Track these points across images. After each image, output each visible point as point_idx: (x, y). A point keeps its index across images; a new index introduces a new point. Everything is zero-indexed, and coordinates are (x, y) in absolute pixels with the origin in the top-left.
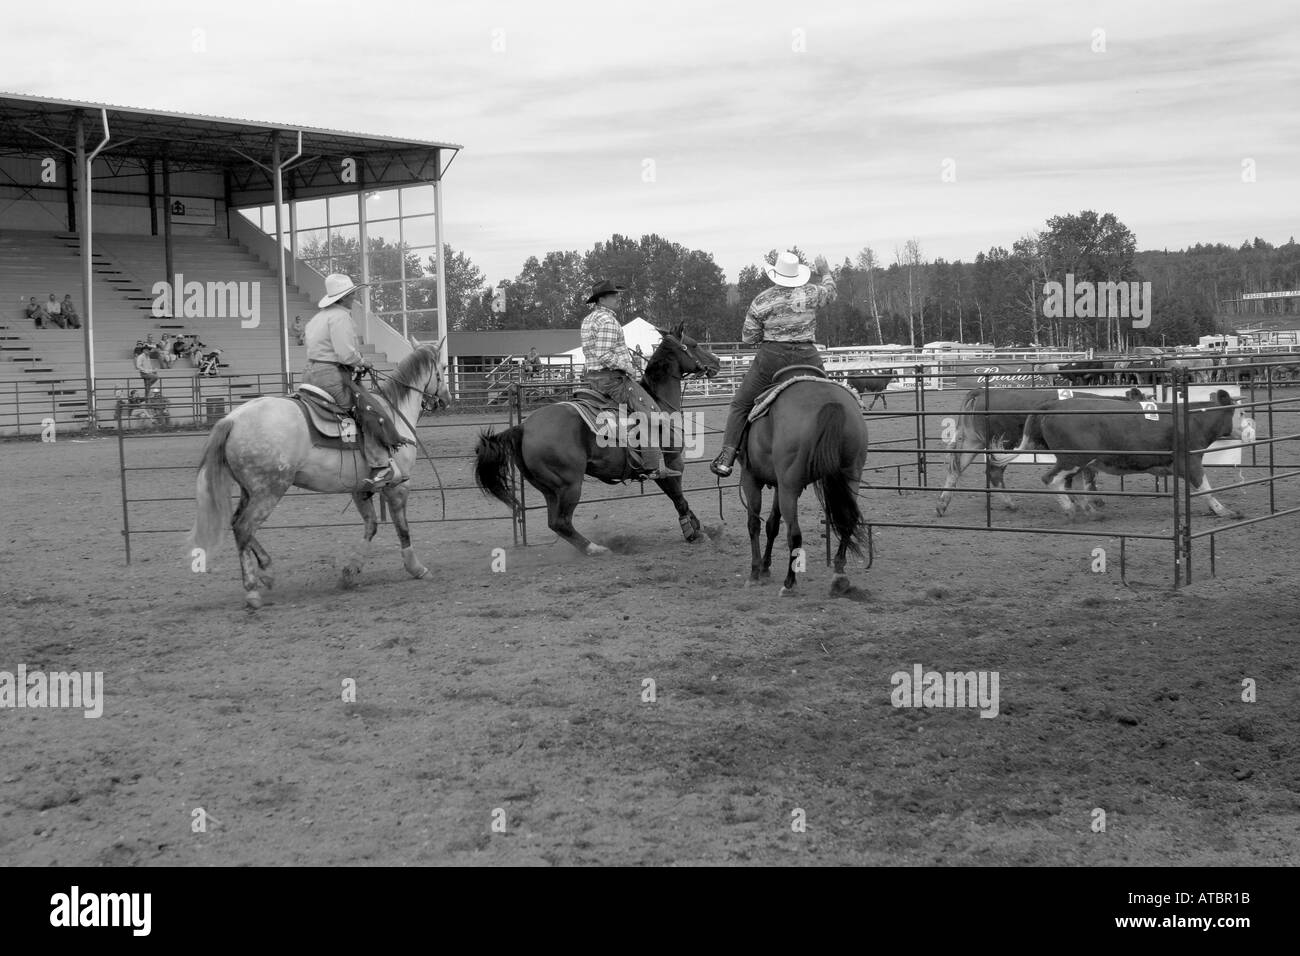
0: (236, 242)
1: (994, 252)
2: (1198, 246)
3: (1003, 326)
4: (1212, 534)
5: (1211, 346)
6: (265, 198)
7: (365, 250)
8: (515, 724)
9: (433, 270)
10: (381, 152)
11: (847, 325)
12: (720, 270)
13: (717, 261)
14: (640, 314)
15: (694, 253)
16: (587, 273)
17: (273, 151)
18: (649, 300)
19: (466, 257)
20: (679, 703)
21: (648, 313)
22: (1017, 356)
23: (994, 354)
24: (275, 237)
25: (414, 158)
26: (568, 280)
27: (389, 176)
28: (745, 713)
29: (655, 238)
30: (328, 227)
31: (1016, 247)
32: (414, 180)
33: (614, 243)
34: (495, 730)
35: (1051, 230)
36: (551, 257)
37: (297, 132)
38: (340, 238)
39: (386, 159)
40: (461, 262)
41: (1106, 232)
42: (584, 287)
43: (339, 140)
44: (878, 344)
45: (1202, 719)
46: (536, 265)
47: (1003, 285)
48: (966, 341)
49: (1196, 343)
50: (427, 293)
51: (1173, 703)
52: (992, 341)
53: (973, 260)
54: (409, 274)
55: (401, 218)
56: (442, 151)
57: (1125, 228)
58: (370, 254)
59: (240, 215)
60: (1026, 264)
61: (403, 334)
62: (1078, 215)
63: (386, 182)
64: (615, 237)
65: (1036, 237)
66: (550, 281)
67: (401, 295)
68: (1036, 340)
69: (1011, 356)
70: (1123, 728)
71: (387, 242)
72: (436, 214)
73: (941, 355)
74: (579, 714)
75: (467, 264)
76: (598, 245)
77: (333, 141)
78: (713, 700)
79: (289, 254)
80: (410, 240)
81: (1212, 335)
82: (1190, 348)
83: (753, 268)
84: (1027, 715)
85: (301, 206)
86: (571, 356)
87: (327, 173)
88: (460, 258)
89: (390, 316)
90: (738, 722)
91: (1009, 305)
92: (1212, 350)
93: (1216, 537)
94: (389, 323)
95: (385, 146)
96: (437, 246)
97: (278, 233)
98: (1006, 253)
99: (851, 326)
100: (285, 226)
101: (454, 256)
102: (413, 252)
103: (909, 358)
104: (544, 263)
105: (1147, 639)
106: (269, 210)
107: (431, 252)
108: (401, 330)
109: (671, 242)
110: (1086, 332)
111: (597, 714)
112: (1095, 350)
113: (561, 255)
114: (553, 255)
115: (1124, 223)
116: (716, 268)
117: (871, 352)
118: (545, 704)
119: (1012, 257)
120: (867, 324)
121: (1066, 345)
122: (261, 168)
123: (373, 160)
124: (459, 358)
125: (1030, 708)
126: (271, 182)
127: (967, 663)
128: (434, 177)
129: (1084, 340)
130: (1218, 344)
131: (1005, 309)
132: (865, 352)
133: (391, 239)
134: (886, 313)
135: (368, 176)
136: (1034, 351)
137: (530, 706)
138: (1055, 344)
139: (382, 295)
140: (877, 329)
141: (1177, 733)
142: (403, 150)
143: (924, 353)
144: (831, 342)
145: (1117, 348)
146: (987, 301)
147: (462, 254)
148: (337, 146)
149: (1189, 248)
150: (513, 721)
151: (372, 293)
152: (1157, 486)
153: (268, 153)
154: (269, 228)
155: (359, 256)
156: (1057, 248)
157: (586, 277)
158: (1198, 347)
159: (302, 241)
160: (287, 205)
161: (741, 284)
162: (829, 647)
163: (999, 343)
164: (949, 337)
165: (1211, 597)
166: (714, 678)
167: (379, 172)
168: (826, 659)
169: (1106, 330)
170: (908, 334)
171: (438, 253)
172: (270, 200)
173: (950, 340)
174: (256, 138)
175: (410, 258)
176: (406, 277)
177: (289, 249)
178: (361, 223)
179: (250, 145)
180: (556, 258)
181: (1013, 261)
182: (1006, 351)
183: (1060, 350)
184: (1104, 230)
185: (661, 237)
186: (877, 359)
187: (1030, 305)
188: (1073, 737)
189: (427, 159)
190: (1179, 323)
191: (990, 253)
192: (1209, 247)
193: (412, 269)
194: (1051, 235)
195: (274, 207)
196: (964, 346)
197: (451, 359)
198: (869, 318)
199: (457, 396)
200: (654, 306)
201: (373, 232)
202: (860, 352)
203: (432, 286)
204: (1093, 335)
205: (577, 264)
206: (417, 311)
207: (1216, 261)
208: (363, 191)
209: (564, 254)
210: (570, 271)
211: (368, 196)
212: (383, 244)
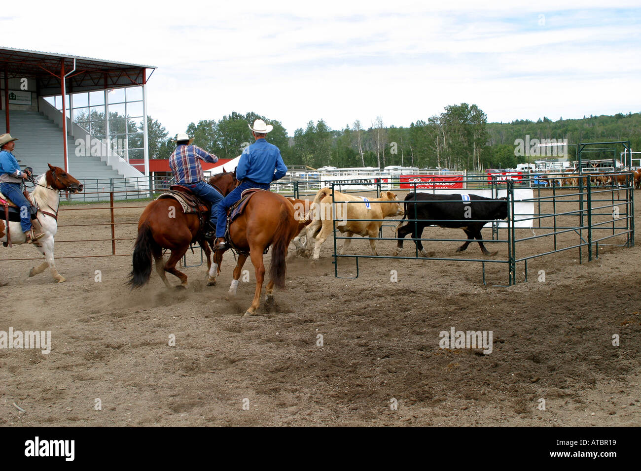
0: (42, 114)
1: (419, 122)
2: (517, 120)
3: (423, 158)
4: (525, 260)
5: (523, 169)
6: (57, 92)
7: (108, 118)
8: (177, 358)
9: (142, 128)
10: (116, 69)
11: (347, 157)
12: (285, 130)
13: (283, 126)
15: (272, 121)
16: (219, 131)
17: (61, 68)
20: (259, 346)
22: (429, 173)
23: (419, 172)
24: (62, 111)
25: (133, 72)
26: (210, 134)
27: (120, 82)
28: (292, 351)
29: (253, 114)
30: (89, 107)
31: (430, 120)
32: (133, 84)
33: (233, 116)
34: (166, 361)
35: (446, 112)
36: (201, 123)
37: (73, 59)
38: (95, 112)
39: (118, 73)
40: (157, 125)
41: (473, 113)
42: (217, 138)
43: (95, 63)
44: (363, 167)
45: (516, 352)
46: (194, 126)
47: (424, 138)
48: (405, 166)
49: (515, 167)
50: (139, 140)
51: (502, 345)
52: (418, 166)
53: (409, 126)
54: (130, 130)
55: (126, 103)
56: (147, 69)
57: (482, 111)
58: (110, 120)
59: (44, 100)
60: (434, 129)
61: (126, 160)
62: (459, 105)
63: (118, 84)
64: (233, 113)
65: (439, 116)
66: (201, 135)
67: (126, 141)
68: (439, 165)
69: (426, 173)
70: (477, 357)
71: (119, 114)
72: (143, 101)
73: (393, 173)
74: (209, 352)
75: (160, 126)
76: (225, 117)
77: (92, 63)
78: (276, 345)
79: (69, 120)
80: (131, 113)
81: (523, 164)
82: (512, 170)
83: (301, 129)
84: (431, 351)
85: (75, 96)
86: (210, 172)
87: (89, 80)
88: (156, 123)
90: (288, 357)
91: (426, 148)
92: (523, 171)
93: (527, 261)
95: (118, 66)
96: (144, 117)
97: (63, 109)
98: (425, 123)
99: (349, 158)
100: (67, 106)
101: (153, 122)
102: (132, 120)
103: (377, 174)
104: (198, 126)
105: (490, 313)
106: (59, 98)
107: (141, 120)
110: (463, 162)
111: (218, 352)
112: (467, 170)
115: (481, 109)
116: (283, 129)
117: (358, 171)
118: (193, 347)
119: (427, 125)
120: (357, 157)
121: (453, 168)
122: (56, 77)
123: (112, 74)
124: (155, 173)
125: (431, 348)
126: (61, 86)
127: (402, 325)
128: (143, 82)
129: (462, 166)
130: (526, 168)
131: (424, 150)
132: (356, 171)
133: (121, 113)
134: (366, 152)
135: (109, 81)
136: (438, 170)
137: (185, 349)
138: (448, 167)
140: (362, 160)
141: (504, 360)
142: (127, 69)
143: (385, 171)
144: (339, 165)
145: (478, 170)
146: (415, 146)
147: (157, 121)
148: (93, 66)
149: (513, 122)
150: (176, 356)
152: (493, 237)
153: (59, 69)
154: (59, 107)
155: (105, 120)
156: (449, 120)
157: (218, 133)
158: (516, 169)
159: (76, 114)
160: (68, 96)
161: (295, 137)
162: (335, 317)
163: (421, 167)
164: (397, 164)
165: (521, 292)
166: (277, 333)
167: (115, 79)
168: (333, 324)
169: (473, 161)
170: (377, 162)
171: (144, 120)
172: (60, 93)
173: (397, 165)
174: (53, 62)
175: (131, 122)
176: (128, 132)
177: (69, 117)
178: (106, 105)
179: (50, 65)
180: (204, 123)
181: (428, 127)
182: (424, 171)
183: (450, 171)
184: (472, 112)
185: (256, 113)
186: (362, 174)
187: (436, 148)
188: (453, 362)
189: (139, 73)
190: (507, 158)
191: (417, 123)
192: (522, 121)
193: (132, 128)
194: (446, 114)
195: (61, 96)
196: (404, 168)
197: (150, 173)
198: (358, 154)
199: (154, 192)
201: (112, 109)
202: (353, 171)
203: (141, 136)
204: (466, 163)
205: (214, 126)
206: (134, 149)
207: (526, 127)
208: (106, 89)
209: (208, 122)
210: (211, 130)
211: (109, 92)
212: (117, 115)
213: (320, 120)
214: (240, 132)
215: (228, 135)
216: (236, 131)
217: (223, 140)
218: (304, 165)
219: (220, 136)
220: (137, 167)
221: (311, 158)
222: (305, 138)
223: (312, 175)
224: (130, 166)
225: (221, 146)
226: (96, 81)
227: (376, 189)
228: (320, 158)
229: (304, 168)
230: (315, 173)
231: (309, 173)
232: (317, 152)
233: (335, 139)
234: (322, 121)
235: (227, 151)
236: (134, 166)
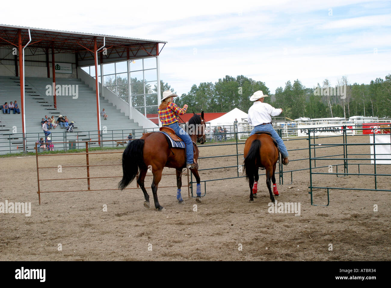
0: (80, 80)
3: (381, 109)
6: (91, 63)
7: (130, 83)
10: (136, 45)
11: (318, 110)
12: (268, 89)
14: (237, 106)
15: (258, 82)
16: (216, 91)
17: (94, 45)
18: (240, 101)
19: (169, 85)
21: (240, 106)
22: (387, 121)
23: (378, 121)
24: (95, 78)
25: (148, 47)
26: (208, 94)
27: (139, 54)
29: (242, 77)
30: (116, 74)
31: (387, 78)
32: (149, 55)
33: (226, 79)
36: (201, 85)
37: (103, 37)
38: (120, 78)
39: (137, 47)
40: (167, 87)
42: (214, 96)
43: (119, 40)
44: (331, 117)
46: (196, 88)
47: (382, 93)
48: (367, 116)
50: (154, 99)
52: (377, 116)
53: (369, 83)
55: (143, 70)
56: (159, 44)
59: (81, 69)
61: (144, 115)
63: (138, 56)
64: (227, 76)
66: (201, 94)
67: (144, 100)
69: (385, 122)
71: (138, 79)
72: (157, 68)
73: (356, 121)
75: (169, 87)
76: (220, 80)
77: (117, 40)
78: (267, 257)
79: (101, 85)
80: (147, 79)
83: (281, 88)
85: (105, 66)
86: (210, 123)
87: (115, 53)
89: (140, 108)
94: (139, 111)
95: (137, 42)
96: (157, 81)
97: (96, 76)
98: (383, 80)
99: (320, 110)
100: (99, 74)
101: (164, 85)
102: (148, 83)
103: (344, 123)
104: (199, 87)
106: (93, 68)
107: (155, 83)
108: (144, 114)
109: (249, 78)
114: (202, 84)
117: (328, 120)
119: (385, 82)
120: (327, 109)
122: (90, 52)
123: (132, 48)
126: (94, 59)
128: (157, 54)
131: (382, 103)
132: (326, 120)
133: (140, 78)
134: (334, 105)
135: (131, 54)
139: (136, 100)
140: (330, 111)
142: (144, 44)
143: (350, 120)
144: (312, 117)
146: (375, 99)
147: (167, 84)
148: (119, 43)
151: (133, 99)
153: (92, 45)
154: (93, 75)
155: (128, 84)
157: (215, 92)
159: (106, 79)
160: (100, 66)
161: (276, 94)
162: (312, 237)
163: (380, 116)
164: (360, 114)
166: (267, 248)
167: (135, 52)
168: (311, 241)
170: (343, 113)
171: (158, 83)
172: (94, 64)
173: (360, 115)
174: (88, 40)
175: (147, 85)
176: (146, 93)
177: (100, 82)
178: (128, 72)
179: (85, 42)
180: (204, 85)
182: (383, 119)
185: (244, 76)
186: (331, 123)
189: (154, 47)
191: (376, 80)
193: (148, 90)
195: (94, 67)
196: (366, 117)
198: (327, 107)
200: (242, 103)
201: (133, 76)
202: (324, 120)
203: (156, 96)
205: (212, 87)
206: (149, 106)
208: (128, 60)
209: (207, 83)
210: (209, 90)
211: (131, 62)
212: (136, 80)
213: (296, 80)
214: (232, 92)
215: (223, 94)
216: (229, 90)
217: (219, 98)
218: (283, 116)
219: (217, 95)
220: (152, 120)
221: (289, 111)
222: (284, 95)
223: (290, 124)
224: (148, 120)
225: (217, 103)
226: (121, 54)
227: (342, 135)
228: (296, 110)
229: (284, 119)
230: (293, 123)
231: (288, 123)
232: (294, 106)
233: (309, 95)
234: (298, 81)
235: (222, 107)
236: (150, 119)
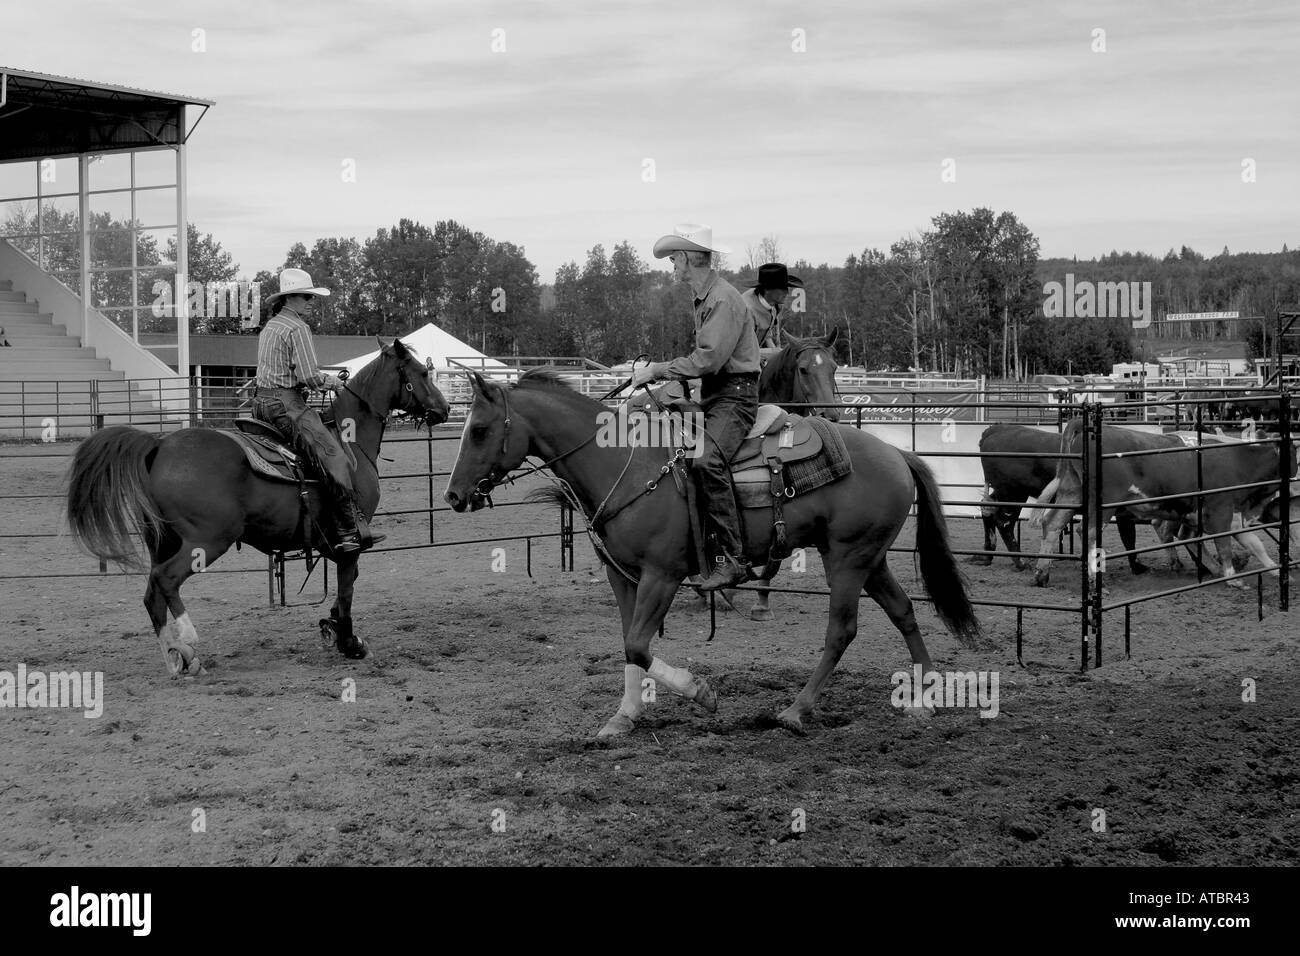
1: (867, 255)
2: (1114, 254)
3: (877, 345)
4: (1127, 605)
5: (1127, 375)
7: (87, 228)
8: (267, 832)
9: (173, 256)
11: (686, 339)
12: (532, 268)
13: (528, 256)
14: (432, 318)
15: (501, 246)
16: (367, 266)
18: (444, 301)
19: (214, 241)
20: (475, 806)
21: (442, 318)
22: (892, 383)
23: (865, 379)
25: (153, 114)
26: (343, 275)
27: (120, 136)
28: (556, 818)
29: (452, 226)
30: (39, 197)
31: (895, 249)
32: (151, 143)
33: (402, 229)
34: (241, 840)
35: (937, 230)
36: (321, 245)
38: (54, 211)
39: (116, 114)
40: (209, 247)
41: (1004, 235)
42: (363, 284)
43: (55, 86)
45: (1115, 832)
46: (304, 254)
47: (879, 296)
49: (1107, 372)
51: (1079, 813)
52: (863, 364)
53: (842, 264)
54: (141, 261)
55: (133, 190)
56: (188, 107)
57: (1026, 230)
58: (92, 233)
60: (906, 271)
61: (132, 336)
62: (969, 212)
63: (119, 143)
64: (403, 222)
65: (918, 239)
66: (321, 275)
67: (130, 287)
68: (917, 364)
69: (885, 383)
70: (1020, 843)
71: (113, 219)
72: (178, 186)
74: (349, 819)
75: (217, 250)
76: (381, 232)
78: (517, 803)
80: (144, 220)
81: (1128, 363)
82: (1102, 378)
83: (573, 265)
84: (903, 824)
88: (207, 243)
89: (117, 312)
90: (547, 832)
91: (885, 320)
92: (1128, 380)
93: (1131, 608)
94: (114, 320)
96: (178, 226)
98: (883, 257)
101: (200, 240)
102: (147, 233)
104: (314, 252)
105: (1048, 733)
107: (171, 234)
108: (130, 331)
109: (473, 231)
110: (977, 355)
111: (372, 819)
112: (988, 377)
113: (335, 242)
114: (325, 242)
116: (527, 265)
118: (307, 807)
119: (889, 261)
121: (952, 370)
123: (98, 114)
124: (202, 367)
125: (903, 817)
127: (830, 759)
128: (178, 140)
129: (974, 365)
130: (1135, 374)
131: (879, 325)
133: (118, 212)
135: (92, 134)
136: (913, 376)
137: (287, 809)
138: (939, 369)
139: (107, 285)
141: (1085, 850)
142: (137, 103)
145: (1014, 376)
146: (858, 315)
147: (209, 237)
148: (52, 95)
149: (1104, 258)
150: (264, 828)
151: (94, 282)
152: (1061, 545)
155: (79, 234)
156: (943, 253)
157: (365, 270)
158: (1111, 376)
159: (5, 214)
161: (558, 286)
163: (872, 365)
165: (1125, 683)
166: (519, 775)
167: (106, 129)
168: (657, 753)
169: (1001, 353)
171: (179, 235)
175: (143, 240)
176: (138, 265)
178: (82, 194)
180: (328, 246)
181: (890, 267)
182: (880, 376)
183: (945, 377)
184: (1001, 232)
185: (460, 224)
187: (910, 321)
188: (959, 853)
189: (169, 117)
190: (1089, 348)
191: (863, 256)
192: (1127, 256)
193: (146, 254)
194: (937, 236)
197: (192, 369)
199: (200, 416)
200: (449, 309)
201: (97, 206)
203: (171, 276)
204: (986, 359)
205: (354, 255)
206: (150, 307)
207: (1136, 271)
208: (85, 154)
209: (339, 242)
210: (345, 263)
211: (92, 160)
212: (109, 220)
213: (621, 245)
214: (419, 271)
215: (389, 278)
216: (410, 266)
217: (377, 290)
218: (578, 356)
219: (369, 278)
220: (158, 354)
221: (594, 341)
222: (583, 289)
223: (599, 381)
224: (141, 351)
225: (371, 306)
226: (58, 132)
228: (619, 339)
229: (579, 363)
230: (606, 377)
231: (593, 377)
232: (611, 324)
233: (657, 293)
234: (626, 248)
235: (385, 317)
236: (151, 350)
